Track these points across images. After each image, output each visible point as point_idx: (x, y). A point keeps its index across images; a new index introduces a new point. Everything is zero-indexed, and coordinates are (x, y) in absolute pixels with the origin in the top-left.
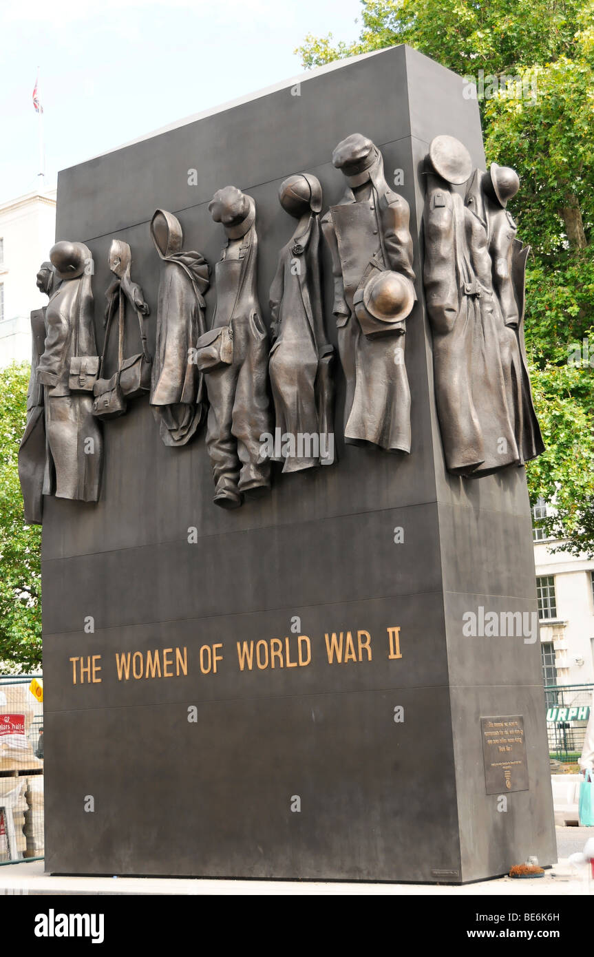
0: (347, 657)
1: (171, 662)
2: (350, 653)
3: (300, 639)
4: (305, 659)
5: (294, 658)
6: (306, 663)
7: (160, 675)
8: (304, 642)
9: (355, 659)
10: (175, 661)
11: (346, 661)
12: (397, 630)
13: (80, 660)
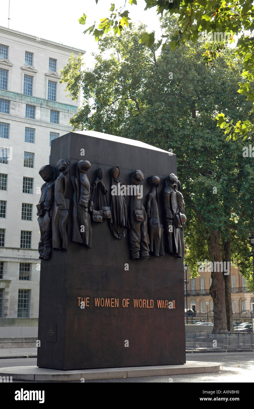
1: (113, 303)
2: (163, 306)
3: (151, 300)
4: (152, 306)
5: (149, 306)
6: (152, 307)
8: (152, 301)
9: (164, 308)
10: (115, 303)
11: (162, 308)
12: (175, 301)
13: (81, 298)
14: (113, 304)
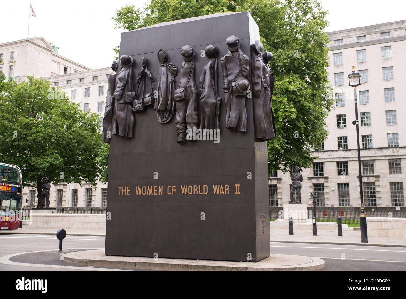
0: (221, 192)
1: (157, 190)
2: (222, 191)
3: (204, 186)
4: (205, 192)
5: (202, 191)
6: (206, 194)
7: (152, 194)
8: (205, 187)
9: (223, 193)
11: (220, 193)
12: (238, 185)
13: (122, 188)
14: (156, 192)
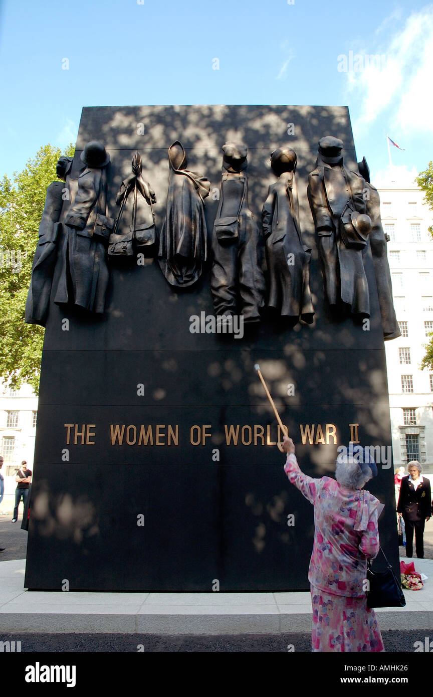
0: (318, 441)
1: (163, 435)
2: (320, 438)
9: (323, 443)
10: (167, 435)
12: (357, 425)
13: (74, 427)
14: (162, 439)
